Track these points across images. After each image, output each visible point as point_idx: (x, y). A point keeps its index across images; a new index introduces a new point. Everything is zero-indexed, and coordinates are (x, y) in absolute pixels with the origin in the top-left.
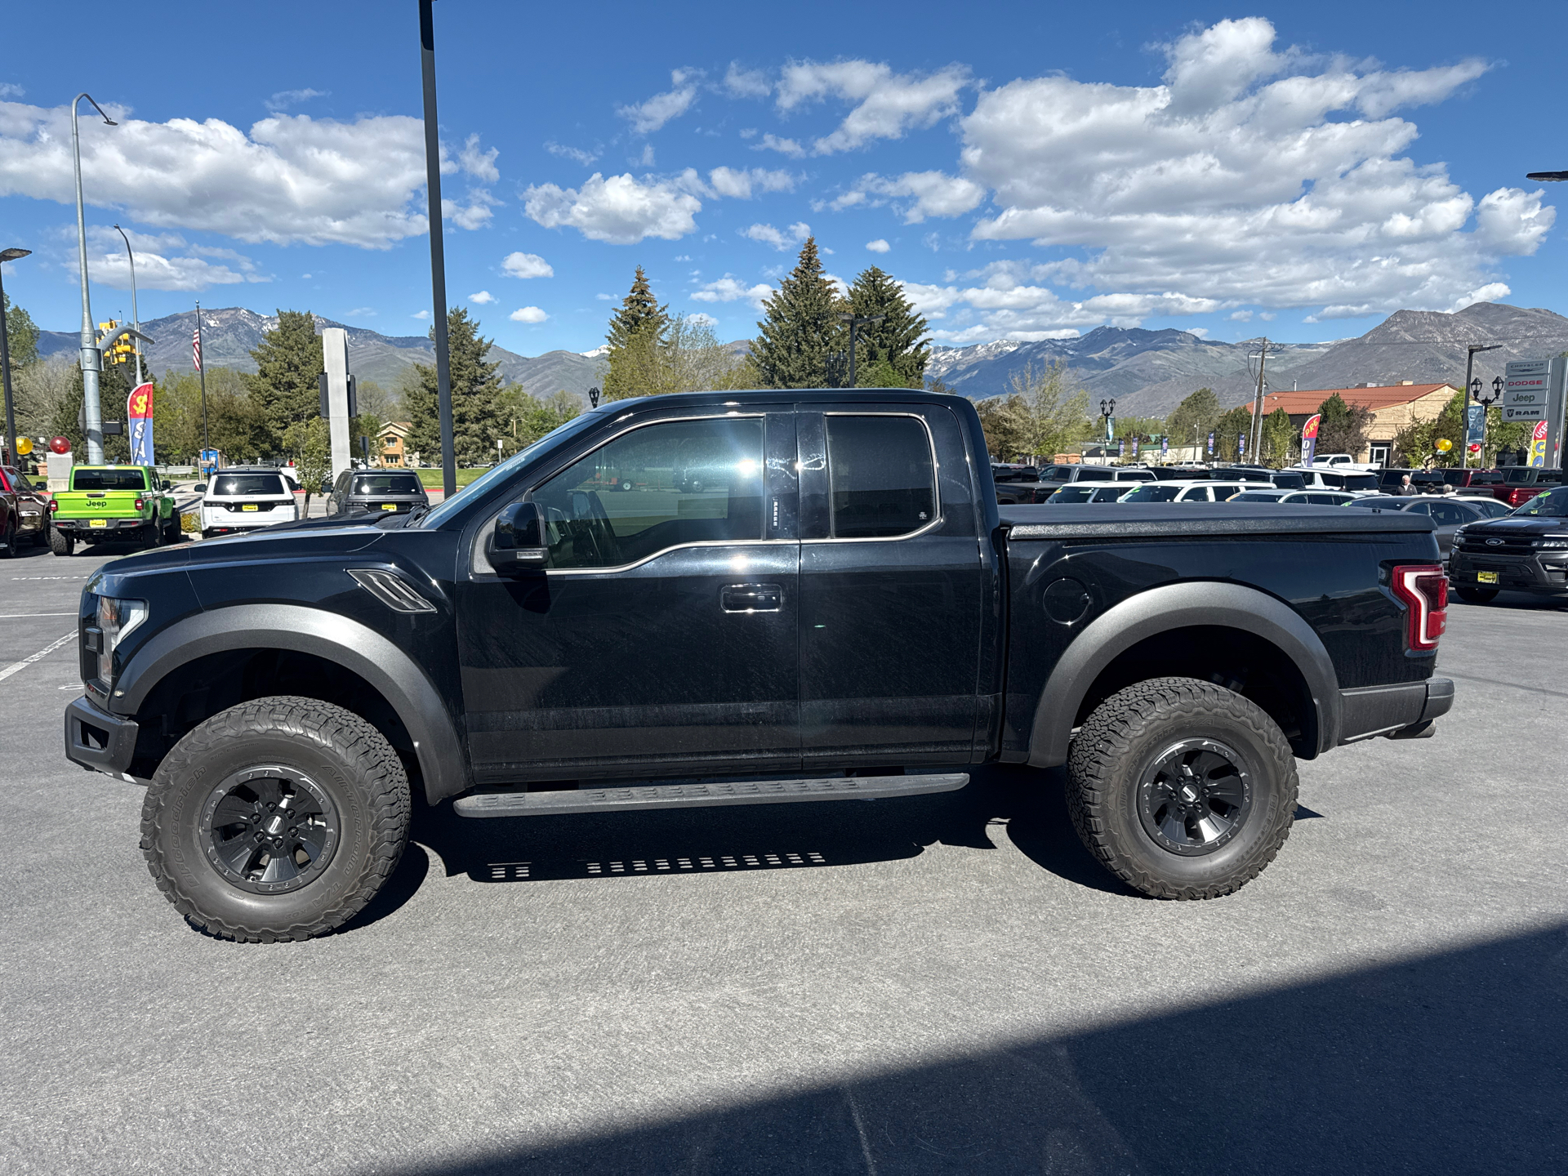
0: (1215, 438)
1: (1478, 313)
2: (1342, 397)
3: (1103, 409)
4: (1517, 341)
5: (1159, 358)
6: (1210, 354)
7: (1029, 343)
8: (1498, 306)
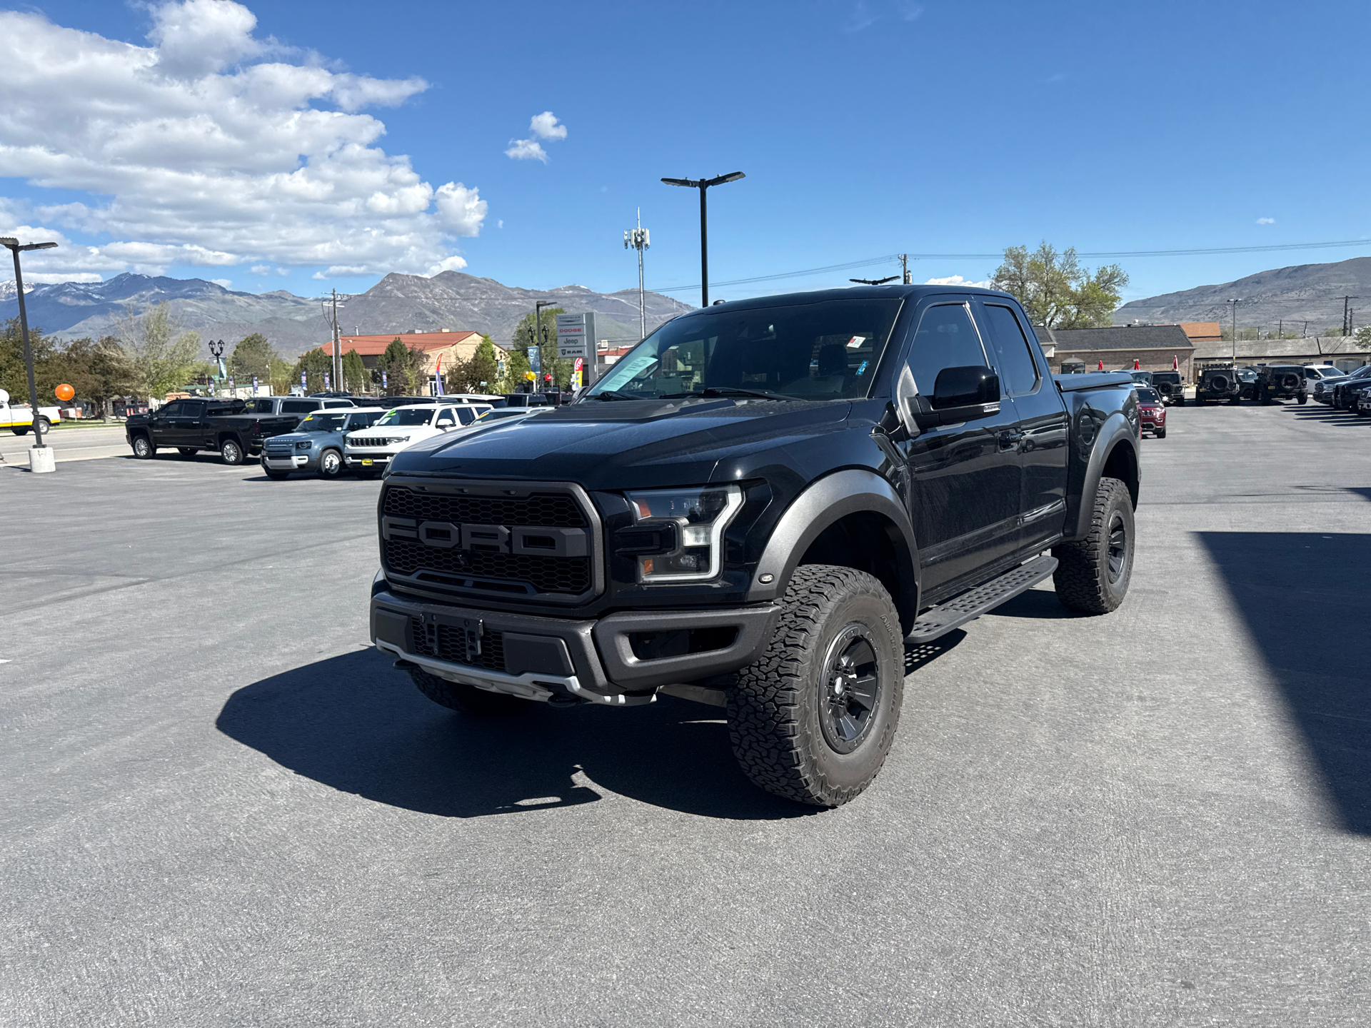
0: (306, 375)
1: (447, 279)
2: (403, 341)
3: (212, 349)
4: (476, 302)
5: (190, 305)
6: (238, 303)
7: (46, 285)
8: (459, 274)
